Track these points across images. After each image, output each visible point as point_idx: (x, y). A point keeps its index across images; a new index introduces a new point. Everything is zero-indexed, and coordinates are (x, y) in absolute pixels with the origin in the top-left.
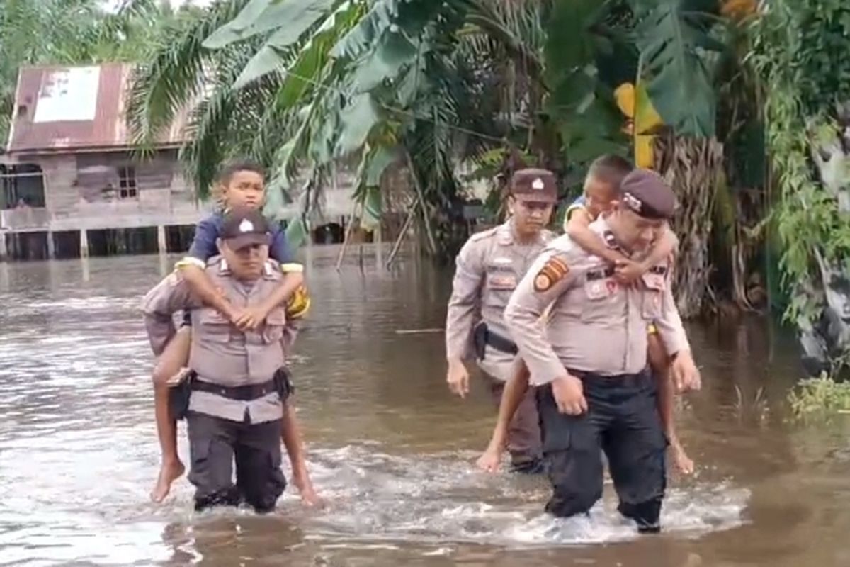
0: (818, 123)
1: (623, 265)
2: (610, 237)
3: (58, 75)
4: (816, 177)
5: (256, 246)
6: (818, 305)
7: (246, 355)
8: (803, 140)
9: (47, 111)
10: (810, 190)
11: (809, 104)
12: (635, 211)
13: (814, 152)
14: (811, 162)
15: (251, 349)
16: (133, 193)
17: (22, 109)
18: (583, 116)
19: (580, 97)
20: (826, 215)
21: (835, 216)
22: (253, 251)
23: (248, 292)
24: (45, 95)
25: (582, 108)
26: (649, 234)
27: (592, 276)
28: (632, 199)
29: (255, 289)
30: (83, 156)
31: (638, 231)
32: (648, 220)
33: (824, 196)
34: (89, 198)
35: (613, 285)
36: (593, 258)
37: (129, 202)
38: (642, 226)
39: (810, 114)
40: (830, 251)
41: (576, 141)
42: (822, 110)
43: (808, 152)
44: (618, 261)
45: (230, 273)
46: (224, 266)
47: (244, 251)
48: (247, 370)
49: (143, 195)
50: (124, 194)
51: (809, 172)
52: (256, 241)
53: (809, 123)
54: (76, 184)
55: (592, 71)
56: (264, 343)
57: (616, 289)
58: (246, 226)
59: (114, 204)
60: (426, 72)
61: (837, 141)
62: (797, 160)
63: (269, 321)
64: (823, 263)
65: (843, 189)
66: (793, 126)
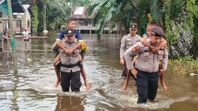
0: (172, 21)
1: (153, 48)
2: (151, 43)
3: (78, 8)
4: (171, 29)
5: (72, 36)
6: (170, 48)
7: (70, 59)
8: (170, 23)
9: (76, 13)
10: (170, 31)
11: (171, 18)
12: (154, 35)
13: (171, 25)
14: (171, 27)
15: (71, 58)
16: (87, 25)
17: (72, 13)
18: (143, 18)
19: (142, 15)
20: (172, 35)
21: (173, 35)
22: (71, 37)
23: (70, 45)
24: (76, 11)
25: (143, 17)
26: (158, 41)
27: (146, 51)
28: (153, 33)
29: (71, 45)
30: (80, 19)
31: (156, 40)
32: (158, 37)
33: (172, 32)
34: (81, 25)
35: (151, 53)
36: (146, 47)
37: (86, 26)
38: (157, 39)
39: (171, 19)
40: (172, 40)
41: (142, 22)
42: (173, 19)
43: (170, 25)
44: (152, 48)
45: (67, 42)
46: (66, 40)
47: (69, 37)
48: (70, 62)
49: (88, 25)
50: (86, 25)
51: (170, 28)
52: (71, 35)
53: (171, 21)
54: (79, 23)
55: (145, 11)
56: (74, 56)
57: (151, 55)
58: (70, 32)
59: (84, 26)
60: (120, 10)
61: (175, 24)
62: (168, 26)
63: (75, 52)
64: (171, 42)
65: (175, 31)
66: (168, 21)
